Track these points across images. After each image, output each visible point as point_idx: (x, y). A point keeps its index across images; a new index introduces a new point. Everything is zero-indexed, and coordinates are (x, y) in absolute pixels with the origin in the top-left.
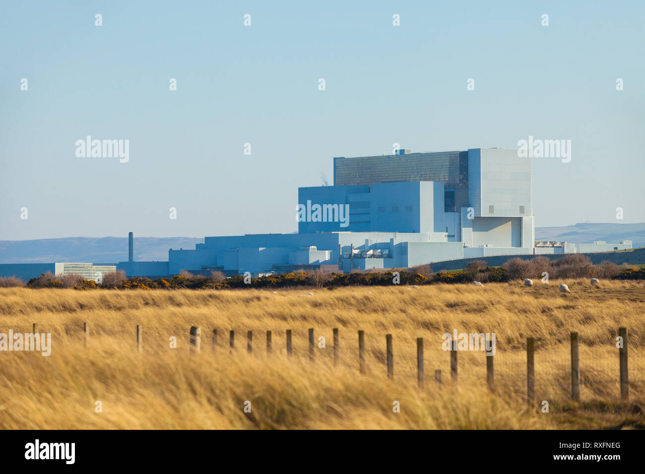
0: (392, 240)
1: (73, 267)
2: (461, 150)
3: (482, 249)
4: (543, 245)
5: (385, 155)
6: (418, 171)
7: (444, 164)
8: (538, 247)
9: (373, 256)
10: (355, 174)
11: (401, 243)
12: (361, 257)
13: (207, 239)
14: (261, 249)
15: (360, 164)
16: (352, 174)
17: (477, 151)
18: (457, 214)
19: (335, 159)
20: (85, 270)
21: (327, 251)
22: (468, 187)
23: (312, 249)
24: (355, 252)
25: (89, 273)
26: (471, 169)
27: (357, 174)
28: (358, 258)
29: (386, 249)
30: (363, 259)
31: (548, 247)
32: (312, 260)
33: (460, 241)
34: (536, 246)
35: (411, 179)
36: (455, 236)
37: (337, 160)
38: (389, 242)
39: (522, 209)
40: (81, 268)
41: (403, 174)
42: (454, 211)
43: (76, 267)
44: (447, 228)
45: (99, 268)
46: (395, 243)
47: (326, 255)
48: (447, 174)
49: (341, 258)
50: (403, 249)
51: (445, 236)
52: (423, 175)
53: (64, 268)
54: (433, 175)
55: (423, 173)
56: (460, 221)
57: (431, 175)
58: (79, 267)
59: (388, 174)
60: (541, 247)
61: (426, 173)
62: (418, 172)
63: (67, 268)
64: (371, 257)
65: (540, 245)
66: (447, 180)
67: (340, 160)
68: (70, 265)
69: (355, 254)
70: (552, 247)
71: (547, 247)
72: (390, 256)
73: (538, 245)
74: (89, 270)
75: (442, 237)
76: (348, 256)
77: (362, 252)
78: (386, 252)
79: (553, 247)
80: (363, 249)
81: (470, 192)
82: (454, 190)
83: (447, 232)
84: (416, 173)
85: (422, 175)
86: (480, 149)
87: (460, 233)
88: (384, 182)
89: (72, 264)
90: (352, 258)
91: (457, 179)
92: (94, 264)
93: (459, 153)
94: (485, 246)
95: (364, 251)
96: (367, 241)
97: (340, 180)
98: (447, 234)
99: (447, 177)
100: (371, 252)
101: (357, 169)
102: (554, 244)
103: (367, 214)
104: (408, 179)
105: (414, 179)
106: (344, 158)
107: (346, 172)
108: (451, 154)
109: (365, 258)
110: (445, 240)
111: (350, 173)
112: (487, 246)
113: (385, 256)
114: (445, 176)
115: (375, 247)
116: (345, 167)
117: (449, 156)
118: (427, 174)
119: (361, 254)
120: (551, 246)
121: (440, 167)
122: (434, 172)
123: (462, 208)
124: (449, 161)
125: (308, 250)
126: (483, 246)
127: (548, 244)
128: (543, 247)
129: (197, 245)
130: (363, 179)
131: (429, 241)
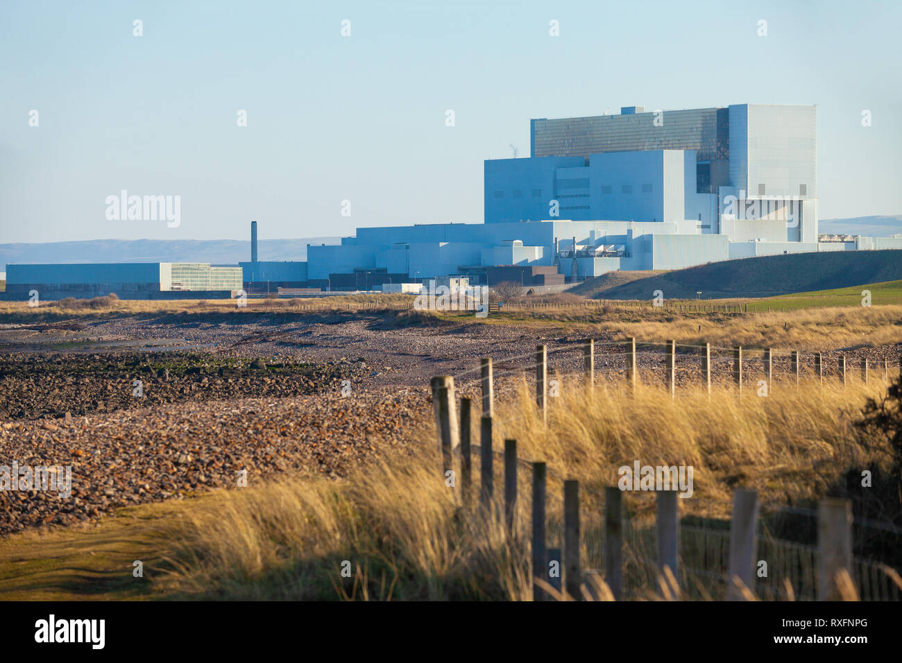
0: (630, 231)
1: (183, 269)
2: (719, 106)
3: (752, 245)
4: (829, 240)
5: (606, 114)
6: (655, 136)
7: (694, 126)
8: (823, 242)
9: (604, 254)
10: (562, 142)
11: (642, 236)
12: (587, 255)
13: (359, 231)
14: (442, 244)
15: (571, 127)
16: (558, 142)
17: (744, 108)
18: (714, 196)
19: (533, 121)
20: (200, 273)
21: (537, 248)
22: (728, 159)
23: (517, 244)
24: (579, 248)
25: (206, 277)
26: (733, 133)
27: (566, 141)
28: (582, 256)
29: (623, 244)
30: (590, 258)
31: (836, 242)
32: (517, 259)
33: (718, 233)
34: (819, 241)
35: (646, 147)
36: (712, 227)
37: (536, 122)
38: (626, 234)
39: (803, 190)
40: (195, 269)
41: (634, 141)
42: (709, 192)
43: (188, 269)
44: (700, 215)
45: (220, 270)
46: (634, 237)
47: (537, 253)
48: (698, 141)
49: (557, 257)
50: (646, 244)
51: (698, 226)
52: (663, 143)
53: (172, 269)
54: (678, 142)
55: (662, 139)
56: (718, 205)
57: (674, 142)
58: (191, 269)
59: (611, 140)
60: (826, 242)
61: (667, 139)
62: (655, 138)
63: (176, 269)
64: (601, 256)
65: (825, 239)
66: (699, 148)
67: (542, 122)
68: (180, 265)
69: (578, 252)
70: (841, 242)
71: (834, 242)
72: (626, 254)
73: (822, 240)
74: (206, 273)
75: (694, 227)
76: (567, 254)
77: (588, 248)
78: (622, 248)
79: (843, 241)
80: (591, 245)
81: (731, 165)
82: (709, 162)
83: (700, 220)
84: (653, 140)
85: (661, 141)
86: (747, 105)
87: (718, 222)
88: (606, 152)
89: (184, 265)
90: (575, 257)
91: (713, 147)
92: (212, 266)
93: (716, 110)
94: (757, 240)
95: (591, 247)
96: (592, 233)
97: (541, 150)
98: (700, 223)
99: (699, 144)
100: (601, 248)
101: (565, 134)
102: (844, 238)
103: (585, 196)
104: (640, 148)
105: (650, 147)
106: (545, 119)
107: (550, 139)
108: (704, 113)
109: (592, 257)
110: (698, 231)
111: (556, 141)
112: (759, 240)
113: (620, 254)
114: (696, 143)
115: (604, 241)
116: (549, 132)
117: (702, 114)
118: (668, 141)
119: (587, 251)
120: (840, 240)
121: (688, 130)
122: (679, 138)
123: (721, 188)
124: (701, 122)
125: (511, 246)
126: (754, 240)
127: (836, 239)
128: (830, 242)
129: (343, 240)
130: (574, 148)
131: (676, 233)
